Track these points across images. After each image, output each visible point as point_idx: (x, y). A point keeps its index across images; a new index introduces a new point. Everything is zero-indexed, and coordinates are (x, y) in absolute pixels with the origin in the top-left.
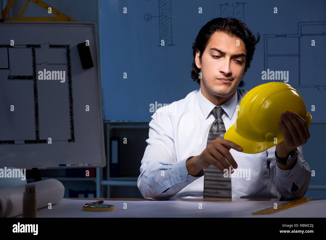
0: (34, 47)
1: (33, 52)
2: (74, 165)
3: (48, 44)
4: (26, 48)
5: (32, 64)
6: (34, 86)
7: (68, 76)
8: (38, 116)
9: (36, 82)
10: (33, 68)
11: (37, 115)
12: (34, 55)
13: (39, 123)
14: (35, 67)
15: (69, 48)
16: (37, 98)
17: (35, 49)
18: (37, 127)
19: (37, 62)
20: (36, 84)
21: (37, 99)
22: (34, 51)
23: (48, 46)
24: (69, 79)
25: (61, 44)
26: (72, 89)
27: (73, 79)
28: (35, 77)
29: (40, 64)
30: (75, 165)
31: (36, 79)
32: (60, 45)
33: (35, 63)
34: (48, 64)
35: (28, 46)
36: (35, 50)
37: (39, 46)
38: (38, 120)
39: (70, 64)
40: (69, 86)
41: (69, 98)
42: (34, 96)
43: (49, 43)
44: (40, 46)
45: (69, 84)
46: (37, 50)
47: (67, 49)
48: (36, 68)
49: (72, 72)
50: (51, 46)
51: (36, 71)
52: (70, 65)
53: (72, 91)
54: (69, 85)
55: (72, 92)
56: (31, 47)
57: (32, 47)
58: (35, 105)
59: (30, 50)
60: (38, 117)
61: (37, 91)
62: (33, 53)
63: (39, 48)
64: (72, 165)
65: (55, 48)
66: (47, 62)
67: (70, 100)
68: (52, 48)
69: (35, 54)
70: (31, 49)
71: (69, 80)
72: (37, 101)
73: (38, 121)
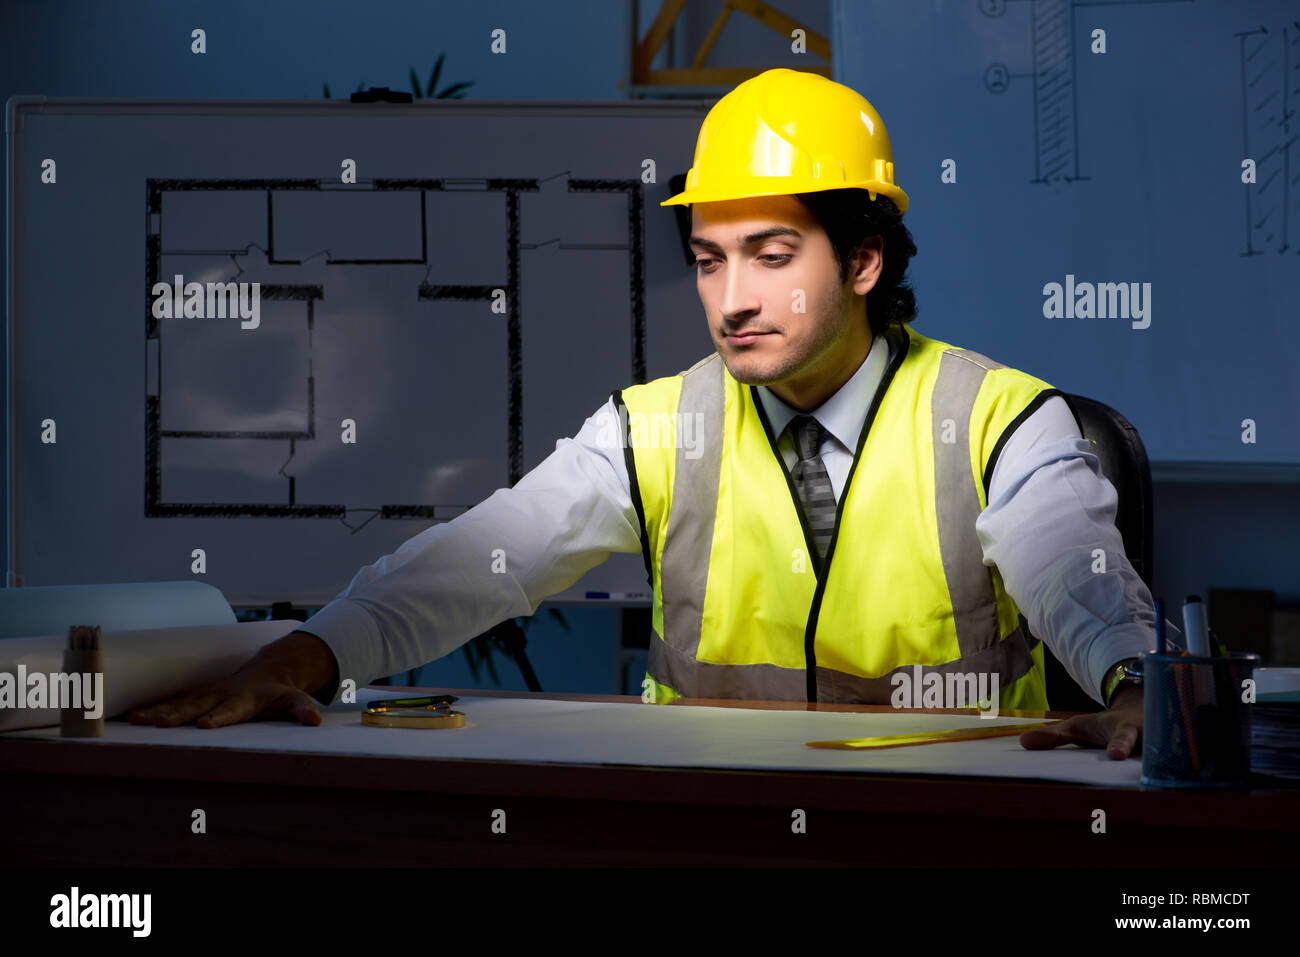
0: (513, 188)
1: (509, 204)
2: (636, 596)
3: (567, 177)
4: (489, 189)
5: (504, 247)
6: (510, 324)
7: (632, 290)
8: (520, 424)
9: (518, 308)
10: (509, 261)
11: (515, 421)
12: (513, 217)
13: (522, 450)
14: (516, 255)
15: (641, 193)
16: (519, 363)
17: (517, 194)
18: (513, 464)
19: (524, 238)
20: (519, 313)
21: (519, 368)
22: (513, 203)
23: (566, 186)
24: (633, 299)
25: (610, 176)
26: (644, 333)
27: (650, 297)
28: (516, 290)
29: (535, 247)
30: (641, 595)
31: (519, 298)
32: (608, 181)
33: (517, 241)
34: (562, 247)
35: (495, 184)
36: (518, 197)
37: (531, 185)
38: (520, 439)
39: (642, 245)
40: (634, 322)
41: (634, 365)
42: (510, 355)
43: (568, 173)
44: (537, 184)
45: (636, 316)
46: (524, 197)
47: (634, 195)
48: (518, 260)
49: (649, 274)
50: (577, 185)
51: (518, 269)
52: (642, 251)
53: (643, 339)
54: (634, 319)
55: (643, 345)
56: (506, 189)
57: (510, 187)
58: (511, 386)
59: (500, 197)
60: (520, 428)
61: (519, 340)
62: (509, 209)
63: (532, 189)
64: (630, 595)
65: (589, 190)
66: (558, 240)
67: (635, 372)
68: (579, 190)
69: (517, 213)
70: (505, 194)
71: (634, 304)
72: (519, 373)
73: (520, 443)
